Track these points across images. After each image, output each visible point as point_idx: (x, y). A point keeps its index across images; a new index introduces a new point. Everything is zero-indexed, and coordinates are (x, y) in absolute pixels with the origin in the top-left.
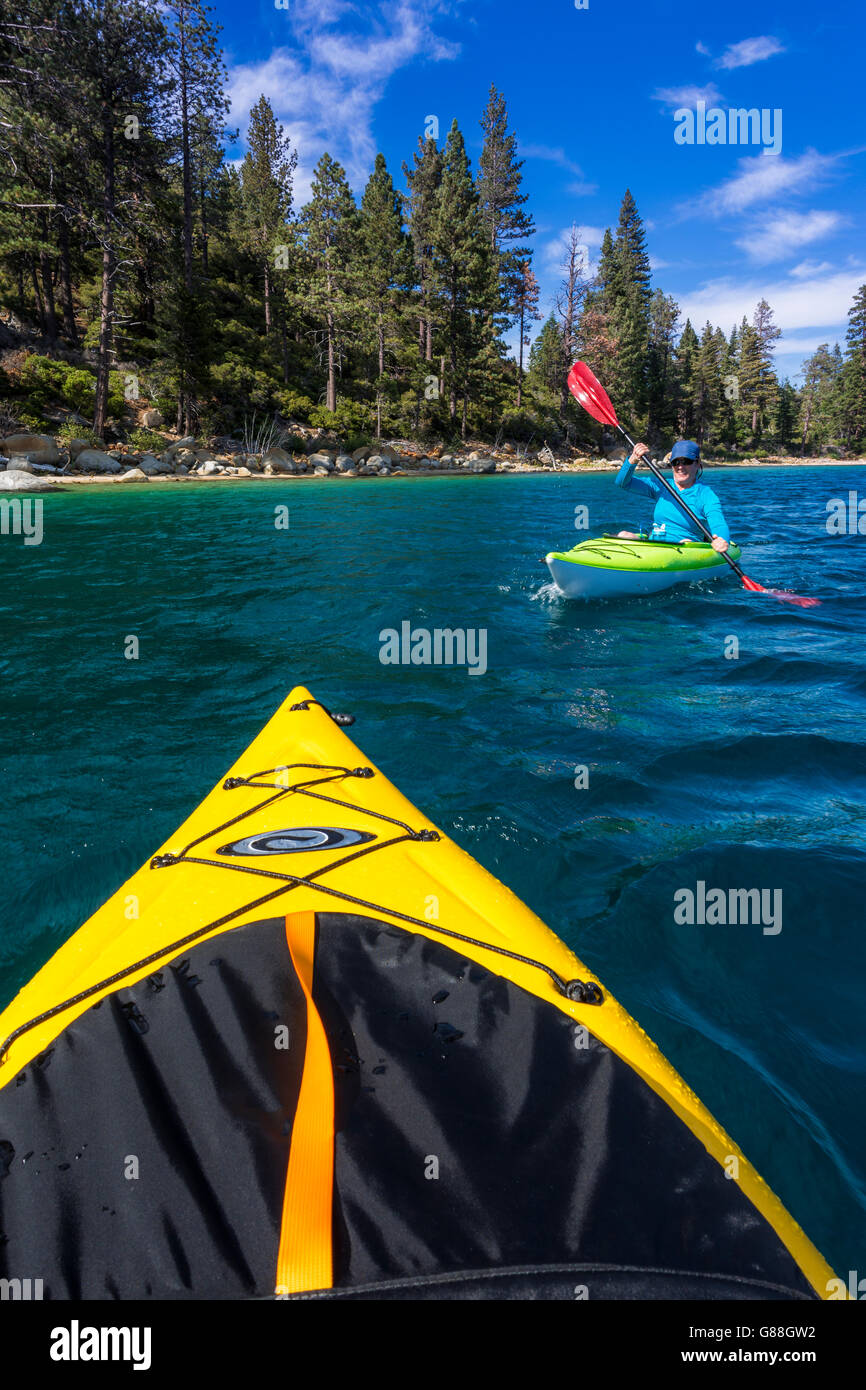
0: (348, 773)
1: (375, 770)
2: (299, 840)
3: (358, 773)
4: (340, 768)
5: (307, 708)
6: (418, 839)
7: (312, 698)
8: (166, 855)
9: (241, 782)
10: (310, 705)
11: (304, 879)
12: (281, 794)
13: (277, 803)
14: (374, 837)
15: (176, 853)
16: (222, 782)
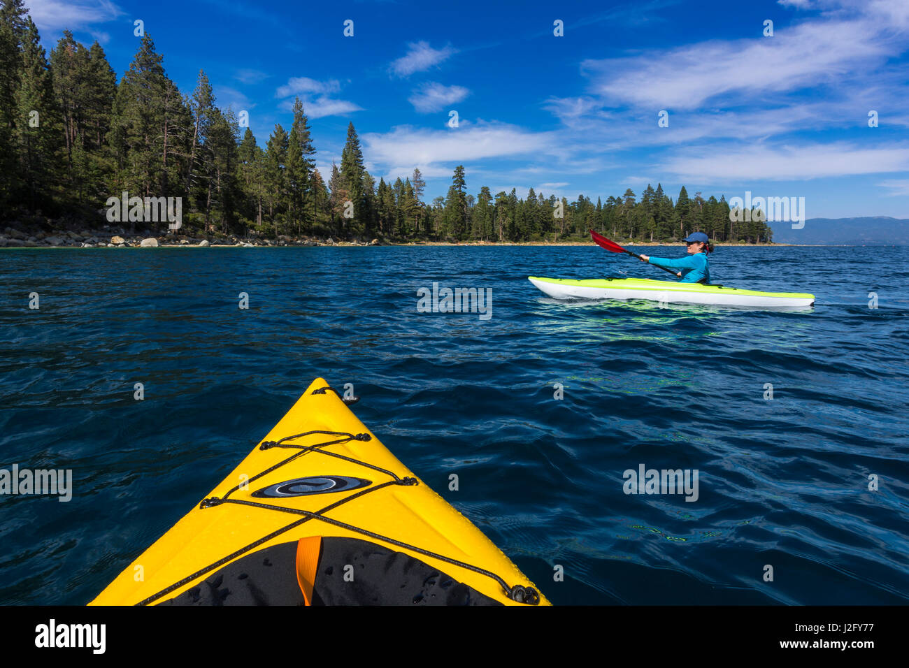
0: (352, 438)
1: (371, 435)
2: (314, 485)
3: (360, 438)
4: (347, 434)
5: (325, 393)
6: (402, 484)
7: (327, 386)
8: (213, 498)
9: (273, 444)
10: (326, 391)
11: (316, 513)
12: (302, 452)
13: (298, 459)
14: (370, 483)
15: (221, 496)
16: (260, 445)
